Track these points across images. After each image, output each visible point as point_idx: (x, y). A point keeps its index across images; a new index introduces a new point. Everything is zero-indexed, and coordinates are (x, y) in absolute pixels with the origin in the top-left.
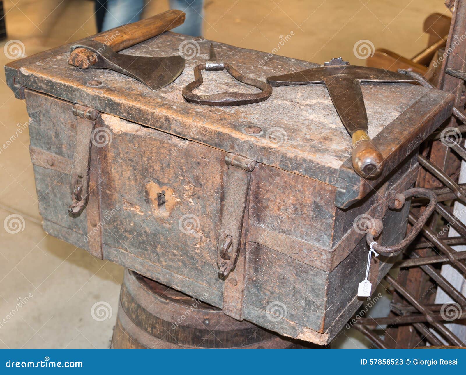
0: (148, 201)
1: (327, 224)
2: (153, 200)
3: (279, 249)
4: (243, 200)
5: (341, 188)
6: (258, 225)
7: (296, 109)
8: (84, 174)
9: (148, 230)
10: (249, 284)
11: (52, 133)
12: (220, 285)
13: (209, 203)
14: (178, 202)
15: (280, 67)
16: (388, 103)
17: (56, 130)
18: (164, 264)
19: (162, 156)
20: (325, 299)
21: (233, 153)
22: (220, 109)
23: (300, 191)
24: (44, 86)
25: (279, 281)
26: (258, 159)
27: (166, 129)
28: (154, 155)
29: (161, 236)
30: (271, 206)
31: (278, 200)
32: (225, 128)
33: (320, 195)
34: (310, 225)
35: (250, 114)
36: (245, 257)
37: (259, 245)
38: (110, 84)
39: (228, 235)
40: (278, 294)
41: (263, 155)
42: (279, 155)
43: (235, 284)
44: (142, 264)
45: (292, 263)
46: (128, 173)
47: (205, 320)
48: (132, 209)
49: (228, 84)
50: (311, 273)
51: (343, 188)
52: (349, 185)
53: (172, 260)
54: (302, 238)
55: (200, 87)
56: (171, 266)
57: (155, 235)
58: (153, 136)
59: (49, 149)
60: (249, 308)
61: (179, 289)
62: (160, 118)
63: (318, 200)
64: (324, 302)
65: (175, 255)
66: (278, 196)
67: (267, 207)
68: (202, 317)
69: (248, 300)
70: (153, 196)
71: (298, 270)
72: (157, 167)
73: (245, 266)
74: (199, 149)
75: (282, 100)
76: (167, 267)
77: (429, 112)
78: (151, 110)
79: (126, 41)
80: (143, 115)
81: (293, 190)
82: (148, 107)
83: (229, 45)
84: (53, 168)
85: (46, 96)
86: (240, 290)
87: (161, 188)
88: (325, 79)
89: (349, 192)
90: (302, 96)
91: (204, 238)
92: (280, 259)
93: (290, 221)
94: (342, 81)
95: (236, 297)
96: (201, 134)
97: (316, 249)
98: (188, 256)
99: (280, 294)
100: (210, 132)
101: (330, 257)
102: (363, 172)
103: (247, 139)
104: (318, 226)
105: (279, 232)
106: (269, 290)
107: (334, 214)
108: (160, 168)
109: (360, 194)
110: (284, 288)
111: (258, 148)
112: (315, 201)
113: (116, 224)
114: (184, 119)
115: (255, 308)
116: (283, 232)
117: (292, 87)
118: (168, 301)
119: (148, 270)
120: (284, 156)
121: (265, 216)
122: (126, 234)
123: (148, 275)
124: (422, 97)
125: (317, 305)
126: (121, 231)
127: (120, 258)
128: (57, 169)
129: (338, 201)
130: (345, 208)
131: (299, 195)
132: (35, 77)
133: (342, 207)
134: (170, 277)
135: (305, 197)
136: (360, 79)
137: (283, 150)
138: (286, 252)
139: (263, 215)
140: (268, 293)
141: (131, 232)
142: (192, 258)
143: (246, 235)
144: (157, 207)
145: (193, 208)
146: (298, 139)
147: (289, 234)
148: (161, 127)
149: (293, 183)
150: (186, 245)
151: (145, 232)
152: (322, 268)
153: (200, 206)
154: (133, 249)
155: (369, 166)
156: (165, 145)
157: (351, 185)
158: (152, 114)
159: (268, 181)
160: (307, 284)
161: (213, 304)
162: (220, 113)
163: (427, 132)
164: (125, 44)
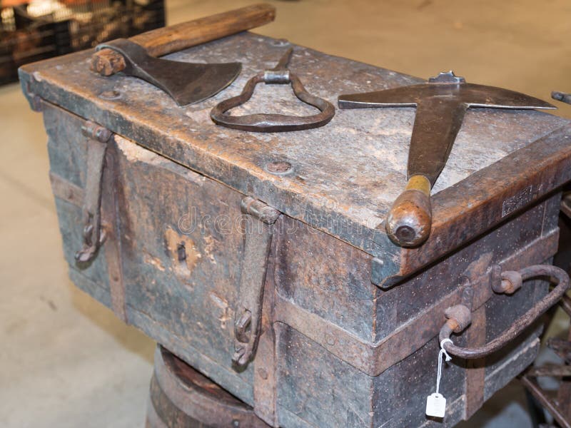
0: (168, 253)
1: (367, 307)
2: (173, 252)
3: (312, 337)
4: (263, 263)
5: (379, 257)
6: (287, 300)
7: (359, 141)
8: (95, 212)
9: (170, 291)
10: (281, 379)
11: (68, 156)
12: (250, 375)
13: (231, 262)
14: (198, 258)
15: (369, 82)
16: (497, 139)
17: (73, 153)
18: (190, 338)
19: (179, 195)
20: (371, 414)
21: (252, 196)
22: (254, 135)
23: (332, 258)
24: (57, 96)
25: (315, 381)
26: (280, 207)
27: (180, 159)
28: (170, 192)
29: (184, 301)
30: (301, 274)
31: (308, 267)
32: (243, 162)
33: (356, 264)
34: (347, 306)
35: (290, 144)
36: (274, 342)
37: (289, 327)
38: (131, 97)
39: (246, 310)
40: (314, 398)
41: (286, 203)
42: (304, 204)
43: (265, 377)
44: (167, 336)
45: (329, 358)
46: (146, 214)
47: (234, 420)
48: (153, 262)
49: (284, 103)
50: (352, 374)
51: (381, 259)
52: (387, 254)
53: (197, 335)
54: (338, 323)
55: (244, 106)
56: (196, 343)
57: (178, 299)
58: (168, 168)
59: (67, 177)
60: (284, 413)
61: (207, 374)
62: (173, 144)
63: (354, 272)
64: (370, 418)
65: (200, 329)
66: (307, 262)
67: (296, 275)
68: (230, 416)
69: (282, 401)
70: (173, 247)
71: (336, 368)
72: (174, 209)
73: (275, 354)
74: (217, 187)
75: (348, 127)
76: (194, 344)
77: (553, 154)
78: (162, 132)
79: (174, 42)
80: (155, 138)
81: (325, 254)
82: (160, 129)
83: (315, 51)
84: (71, 201)
85: (61, 110)
86: (272, 386)
87: (180, 237)
88: (420, 101)
89: (387, 264)
90: (381, 124)
91: (229, 309)
92: (313, 349)
93: (323, 297)
94: (442, 104)
95: (267, 396)
96: (217, 168)
97: (355, 342)
98: (214, 332)
99: (317, 399)
100: (225, 166)
101: (371, 354)
102: (396, 237)
103: (267, 178)
104: (357, 310)
105: (312, 312)
106: (305, 392)
107: (374, 294)
108: (177, 211)
109: (401, 269)
110: (322, 391)
111: (279, 192)
112: (350, 274)
113: (137, 279)
114: (197, 147)
115: (291, 414)
116: (316, 312)
117: (370, 110)
118: (190, 389)
119: (174, 344)
120: (309, 206)
121: (295, 288)
122: (148, 294)
123: (175, 351)
124: (554, 132)
125: (361, 421)
126: (144, 290)
127: (145, 325)
128: (76, 203)
129: (375, 277)
130: (384, 287)
131: (332, 263)
132: (48, 84)
133: (380, 285)
134: (197, 357)
135: (338, 266)
136: (469, 102)
137: (308, 197)
138: (320, 342)
139: (291, 286)
140: (304, 395)
141: (153, 292)
142: (218, 334)
143: (272, 310)
144: (178, 262)
145: (215, 267)
146: (337, 183)
147: (323, 317)
148: (174, 156)
149: (324, 245)
150: (211, 316)
151: (168, 294)
152: (363, 370)
153: (222, 266)
154: (156, 315)
155: (404, 229)
156: (181, 180)
157: (390, 255)
158: (164, 138)
159: (295, 240)
160: (347, 389)
161: (244, 400)
162: (250, 141)
163: (547, 184)
164: (173, 46)
